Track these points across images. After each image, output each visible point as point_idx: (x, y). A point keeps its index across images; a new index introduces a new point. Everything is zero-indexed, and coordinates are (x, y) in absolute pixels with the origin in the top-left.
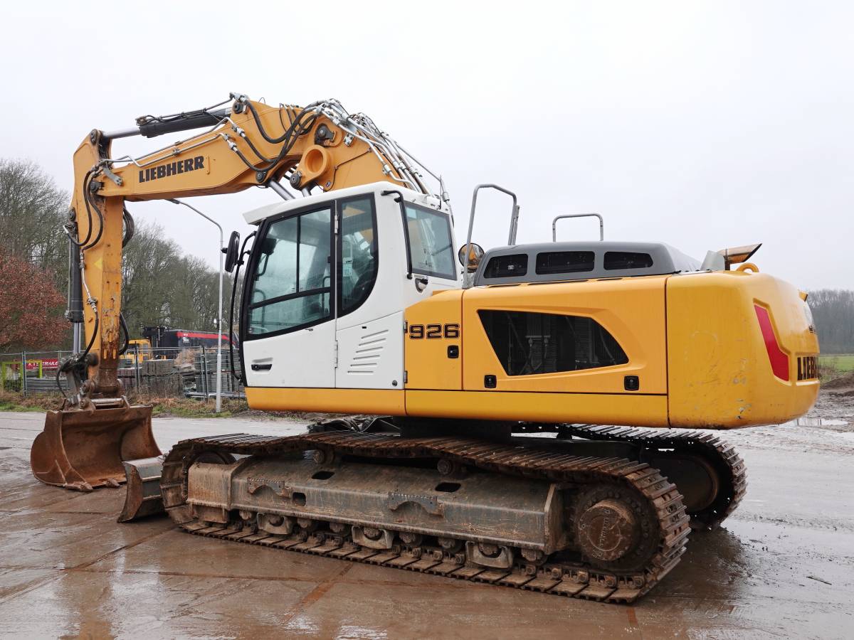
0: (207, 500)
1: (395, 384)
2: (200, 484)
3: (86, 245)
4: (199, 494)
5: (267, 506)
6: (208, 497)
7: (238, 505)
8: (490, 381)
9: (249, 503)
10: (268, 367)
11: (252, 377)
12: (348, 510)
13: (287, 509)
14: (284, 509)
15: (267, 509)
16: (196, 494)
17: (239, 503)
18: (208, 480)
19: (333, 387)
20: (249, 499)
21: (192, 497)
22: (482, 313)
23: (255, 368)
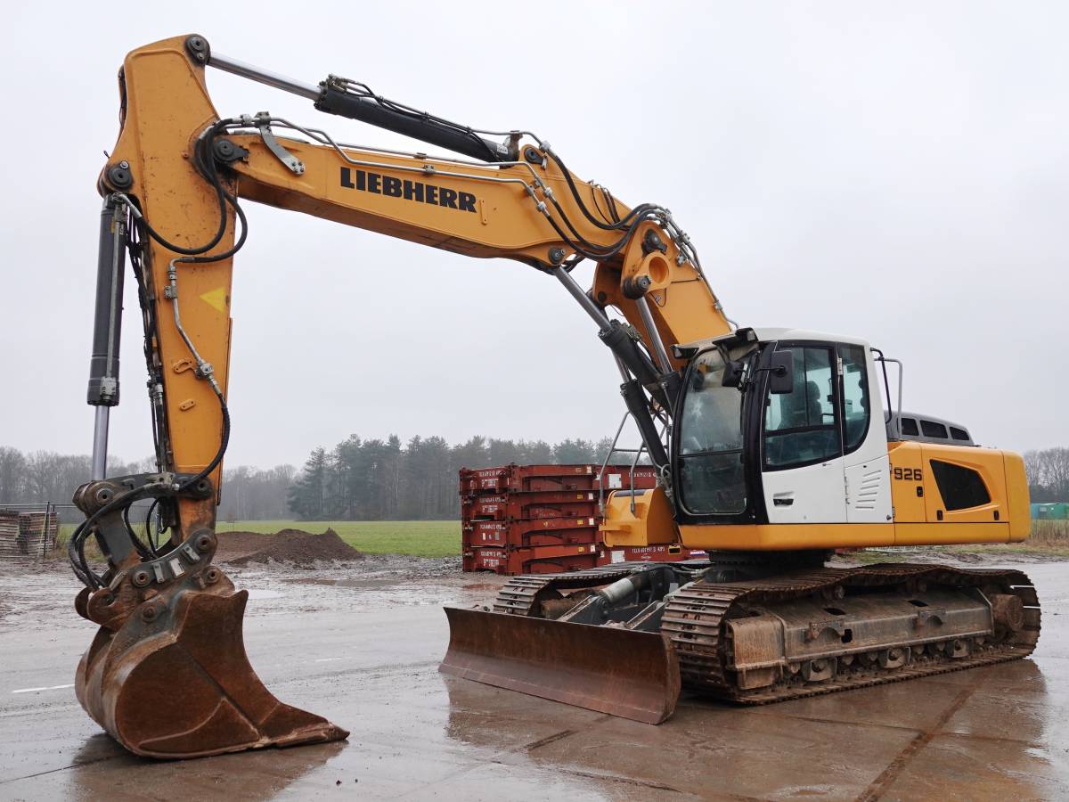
0: (760, 661)
1: (889, 518)
2: (748, 643)
3: (202, 255)
4: (749, 656)
5: (820, 651)
6: (759, 656)
7: (793, 657)
8: (940, 515)
9: (802, 653)
10: (789, 502)
11: (774, 513)
12: (885, 637)
13: (838, 649)
14: (834, 649)
15: (821, 654)
16: (745, 659)
17: (794, 655)
18: (757, 637)
19: (845, 521)
20: (802, 649)
21: (741, 662)
22: (932, 462)
23: (777, 502)
